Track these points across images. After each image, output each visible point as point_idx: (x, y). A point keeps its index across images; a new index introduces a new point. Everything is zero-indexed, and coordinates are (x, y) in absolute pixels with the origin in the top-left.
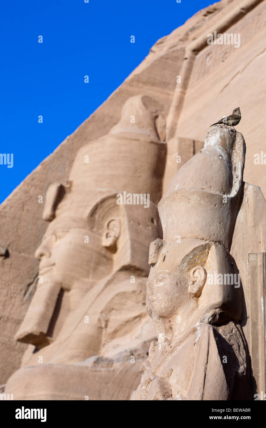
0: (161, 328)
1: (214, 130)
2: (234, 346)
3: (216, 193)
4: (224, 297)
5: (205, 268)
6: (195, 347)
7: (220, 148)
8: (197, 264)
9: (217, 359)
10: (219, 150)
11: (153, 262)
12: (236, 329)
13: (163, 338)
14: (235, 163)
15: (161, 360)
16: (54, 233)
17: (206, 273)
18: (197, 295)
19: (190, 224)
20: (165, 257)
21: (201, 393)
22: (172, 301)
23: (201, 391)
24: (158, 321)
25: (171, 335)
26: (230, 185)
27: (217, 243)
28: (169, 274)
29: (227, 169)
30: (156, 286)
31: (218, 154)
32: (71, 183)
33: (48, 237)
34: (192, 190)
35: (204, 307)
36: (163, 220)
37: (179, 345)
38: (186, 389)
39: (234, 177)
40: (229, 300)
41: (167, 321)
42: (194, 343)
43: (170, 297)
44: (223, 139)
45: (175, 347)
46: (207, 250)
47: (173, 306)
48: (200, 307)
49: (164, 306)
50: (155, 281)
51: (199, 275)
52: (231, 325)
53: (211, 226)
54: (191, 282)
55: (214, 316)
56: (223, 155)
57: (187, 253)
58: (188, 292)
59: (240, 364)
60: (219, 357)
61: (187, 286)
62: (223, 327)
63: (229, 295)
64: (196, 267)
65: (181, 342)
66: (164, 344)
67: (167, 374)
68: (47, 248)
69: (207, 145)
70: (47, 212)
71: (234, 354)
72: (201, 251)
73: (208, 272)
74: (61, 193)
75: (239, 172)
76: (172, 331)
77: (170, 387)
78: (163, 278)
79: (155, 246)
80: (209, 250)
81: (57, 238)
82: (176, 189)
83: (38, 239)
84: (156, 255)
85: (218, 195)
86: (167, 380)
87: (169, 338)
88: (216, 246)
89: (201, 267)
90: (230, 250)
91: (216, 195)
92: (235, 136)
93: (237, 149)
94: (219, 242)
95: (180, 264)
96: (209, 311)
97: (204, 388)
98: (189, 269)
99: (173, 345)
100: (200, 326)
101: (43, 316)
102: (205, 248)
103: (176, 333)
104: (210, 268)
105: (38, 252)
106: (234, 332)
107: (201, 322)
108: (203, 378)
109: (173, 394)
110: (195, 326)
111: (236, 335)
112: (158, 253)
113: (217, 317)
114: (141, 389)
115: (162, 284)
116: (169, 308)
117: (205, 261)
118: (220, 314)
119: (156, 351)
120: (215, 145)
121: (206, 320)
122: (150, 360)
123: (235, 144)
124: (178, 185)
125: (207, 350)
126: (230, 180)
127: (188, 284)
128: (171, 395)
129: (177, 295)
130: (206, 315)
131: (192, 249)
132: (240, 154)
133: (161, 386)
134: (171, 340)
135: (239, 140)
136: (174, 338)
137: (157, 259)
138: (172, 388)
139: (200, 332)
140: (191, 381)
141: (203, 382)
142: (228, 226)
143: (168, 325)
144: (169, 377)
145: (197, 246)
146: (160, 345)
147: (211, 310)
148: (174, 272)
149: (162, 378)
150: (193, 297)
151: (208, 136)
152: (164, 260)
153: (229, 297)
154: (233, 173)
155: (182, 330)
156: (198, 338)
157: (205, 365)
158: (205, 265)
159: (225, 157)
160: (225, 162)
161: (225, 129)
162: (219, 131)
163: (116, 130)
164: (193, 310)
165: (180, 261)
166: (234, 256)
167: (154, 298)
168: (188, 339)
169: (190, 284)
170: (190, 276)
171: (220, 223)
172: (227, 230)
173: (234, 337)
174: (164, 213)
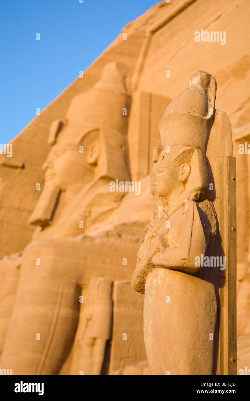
0: (160, 203)
1: (196, 73)
2: (209, 215)
3: (198, 116)
4: (203, 183)
5: (190, 165)
6: (184, 215)
7: (200, 86)
8: (185, 162)
9: (199, 223)
10: (200, 87)
11: (156, 160)
12: (210, 205)
13: (162, 210)
14: (210, 96)
15: (161, 223)
16: (56, 153)
17: (190, 168)
18: (185, 182)
19: (181, 136)
20: (164, 157)
21: (189, 245)
22: (168, 186)
23: (189, 243)
24: (158, 198)
25: (167, 208)
26: (206, 110)
27: (198, 149)
28: (166, 168)
29: (205, 100)
30: (158, 175)
31: (199, 89)
32: (67, 120)
33: (51, 156)
34: (182, 113)
35: (189, 190)
36: (161, 133)
37: (173, 214)
38: (178, 242)
39: (209, 106)
40: (206, 186)
41: (165, 198)
42: (183, 213)
43: (167, 183)
44: (202, 80)
45: (170, 215)
46: (191, 153)
47: (169, 189)
48: (186, 189)
49: (163, 189)
50: (157, 172)
51: (186, 169)
52: (206, 202)
53: (194, 137)
54: (181, 174)
55: (196, 195)
56: (202, 90)
57: (179, 155)
58: (179, 180)
59: (212, 227)
60: (200, 222)
61: (178, 176)
62: (201, 203)
63: (206, 182)
64: (184, 164)
65: (174, 212)
66: (162, 213)
67: (165, 233)
68: (51, 163)
69: (191, 84)
70: (51, 139)
71: (209, 221)
72: (187, 153)
73: (192, 167)
74: (61, 126)
75: (212, 102)
76: (167, 205)
77: (167, 240)
78: (163, 170)
79: (157, 149)
80: (193, 153)
81: (58, 156)
82: (171, 112)
83: (44, 158)
84: (158, 155)
85: (200, 117)
86: (165, 236)
87: (166, 210)
88: (198, 151)
89: (188, 164)
90: (205, 154)
91: (198, 117)
92: (210, 79)
93: (211, 87)
94: (199, 148)
95: (173, 161)
96: (193, 192)
97: (191, 241)
98: (180, 165)
99: (169, 214)
100: (187, 202)
101: (47, 209)
102: (191, 151)
103: (170, 207)
104: (193, 164)
105: (45, 165)
106: (208, 206)
107: (188, 199)
108: (190, 235)
109: (169, 245)
110: (184, 202)
111: (210, 208)
112: (159, 154)
113: (198, 196)
114: (147, 242)
115: (162, 174)
116: (166, 190)
117: (190, 160)
118: (201, 195)
119: (156, 218)
120: (197, 84)
121: (191, 198)
122: (152, 224)
123: (210, 84)
124: (173, 110)
125: (193, 217)
126: (206, 107)
127: (179, 174)
128: (168, 246)
129: (171, 181)
130: (191, 195)
131: (182, 151)
132: (213, 90)
133: (161, 240)
134: (167, 211)
135: (212, 81)
136: (169, 210)
137: (158, 157)
138: (168, 241)
139: (187, 205)
140: (181, 237)
141: (190, 237)
142: (205, 138)
143: (165, 201)
144: (166, 234)
145: (185, 150)
146: (160, 214)
147: (194, 191)
148: (170, 167)
149: (162, 235)
150: (182, 184)
151: (192, 78)
152: (163, 159)
153: (206, 184)
154: (208, 103)
155: (175, 205)
156: (186, 209)
157: (191, 227)
158: (190, 163)
159: (204, 92)
160: (204, 95)
161: (204, 73)
162: (200, 74)
163: (99, 85)
164: (182, 192)
165: (174, 160)
166: (208, 157)
167: (156, 183)
168: (179, 210)
169: (180, 175)
170: (180, 170)
171: (200, 136)
172: (205, 140)
173: (209, 210)
174: (163, 128)
